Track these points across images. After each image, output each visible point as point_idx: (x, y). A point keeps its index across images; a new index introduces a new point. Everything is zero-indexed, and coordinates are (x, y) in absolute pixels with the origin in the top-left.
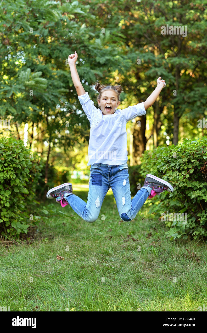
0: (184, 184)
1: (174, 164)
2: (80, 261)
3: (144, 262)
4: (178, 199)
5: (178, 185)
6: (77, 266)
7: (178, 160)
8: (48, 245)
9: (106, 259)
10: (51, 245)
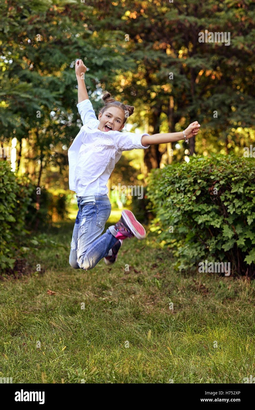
0: (189, 208)
1: (179, 185)
2: (73, 296)
3: (146, 296)
4: (185, 224)
5: (184, 209)
6: (70, 301)
7: (183, 181)
8: (38, 279)
9: (103, 293)
10: (41, 280)
